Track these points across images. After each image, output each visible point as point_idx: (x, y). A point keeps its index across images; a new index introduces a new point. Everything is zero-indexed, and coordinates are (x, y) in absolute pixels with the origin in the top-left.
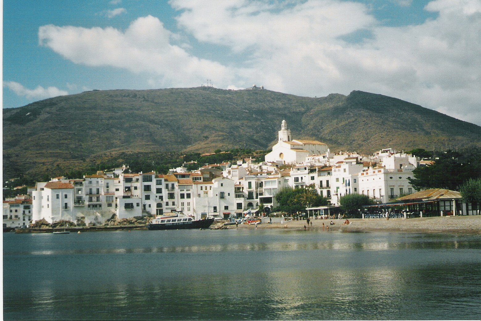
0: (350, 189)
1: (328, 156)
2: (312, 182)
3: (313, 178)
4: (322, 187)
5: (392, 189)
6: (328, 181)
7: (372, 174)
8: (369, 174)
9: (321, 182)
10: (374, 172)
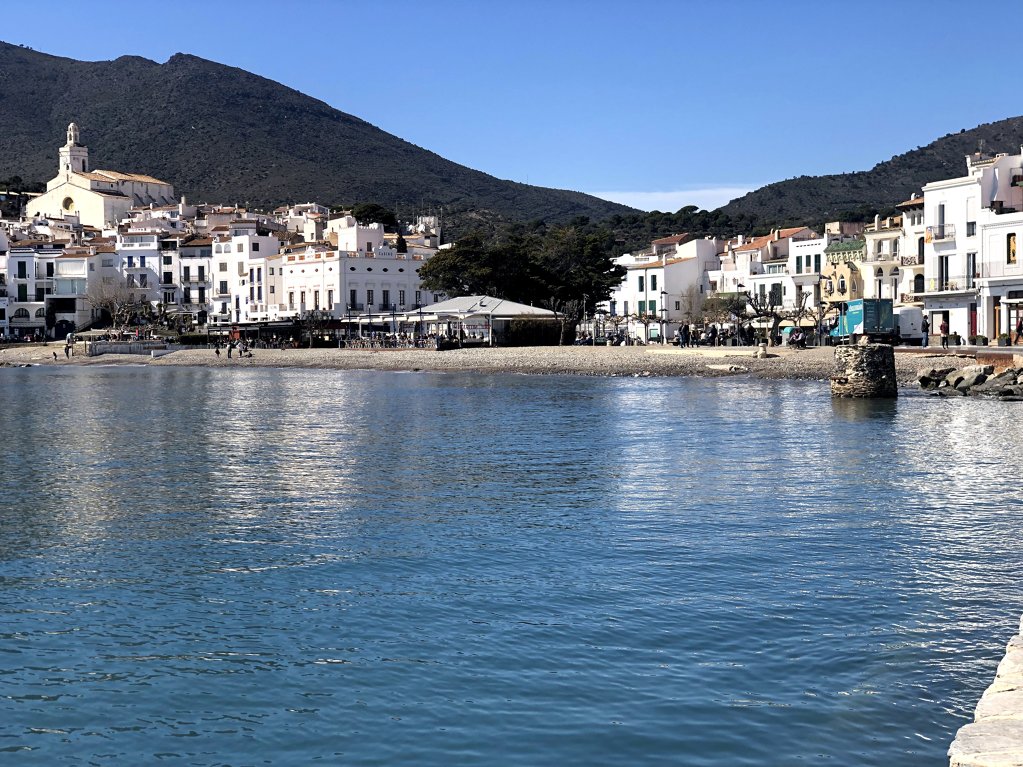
0: (259, 288)
1: (181, 213)
2: (166, 268)
3: (168, 261)
4: (188, 279)
5: (353, 293)
6: (201, 269)
7: (313, 259)
8: (307, 260)
9: (187, 269)
10: (318, 256)
